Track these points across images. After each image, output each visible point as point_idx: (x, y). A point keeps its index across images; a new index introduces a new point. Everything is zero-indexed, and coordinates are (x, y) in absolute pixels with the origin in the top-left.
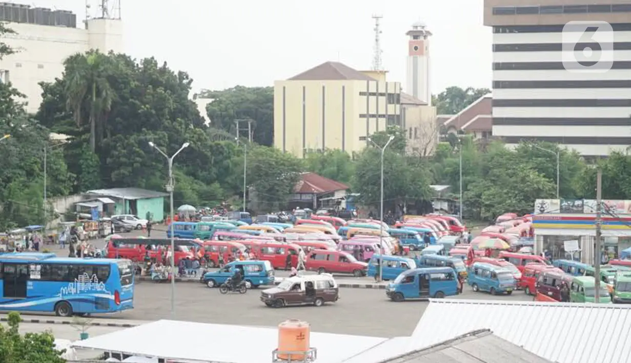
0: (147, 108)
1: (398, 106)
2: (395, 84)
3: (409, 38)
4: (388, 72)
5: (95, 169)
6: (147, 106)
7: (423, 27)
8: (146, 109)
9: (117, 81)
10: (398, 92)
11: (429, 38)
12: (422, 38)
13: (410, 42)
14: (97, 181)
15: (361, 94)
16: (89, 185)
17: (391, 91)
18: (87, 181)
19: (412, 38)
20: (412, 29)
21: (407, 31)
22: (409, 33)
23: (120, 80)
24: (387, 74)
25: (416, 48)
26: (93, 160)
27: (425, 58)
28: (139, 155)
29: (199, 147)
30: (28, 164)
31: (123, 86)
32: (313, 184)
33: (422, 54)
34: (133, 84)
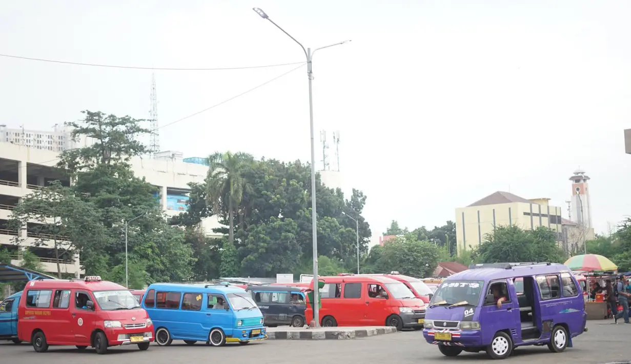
0: (278, 198)
1: (559, 226)
2: (556, 207)
3: (572, 182)
4: (550, 199)
5: (233, 258)
6: (278, 196)
7: (582, 173)
8: (276, 199)
9: (253, 177)
10: (558, 214)
11: (588, 181)
12: (582, 181)
13: (573, 185)
14: (234, 270)
15: (525, 214)
16: (227, 274)
17: (552, 213)
18: (225, 270)
19: (574, 182)
20: (574, 175)
21: (570, 177)
22: (572, 178)
23: (256, 175)
24: (549, 201)
25: (578, 189)
26: (231, 250)
27: (585, 196)
28: (265, 241)
29: (329, 235)
30: (142, 248)
31: (258, 180)
32: (451, 269)
33: (583, 193)
34: (267, 178)
